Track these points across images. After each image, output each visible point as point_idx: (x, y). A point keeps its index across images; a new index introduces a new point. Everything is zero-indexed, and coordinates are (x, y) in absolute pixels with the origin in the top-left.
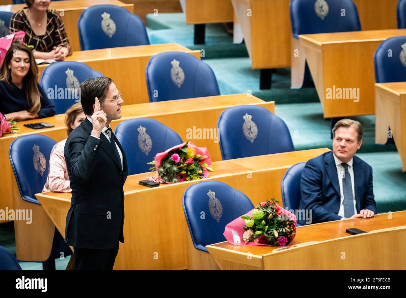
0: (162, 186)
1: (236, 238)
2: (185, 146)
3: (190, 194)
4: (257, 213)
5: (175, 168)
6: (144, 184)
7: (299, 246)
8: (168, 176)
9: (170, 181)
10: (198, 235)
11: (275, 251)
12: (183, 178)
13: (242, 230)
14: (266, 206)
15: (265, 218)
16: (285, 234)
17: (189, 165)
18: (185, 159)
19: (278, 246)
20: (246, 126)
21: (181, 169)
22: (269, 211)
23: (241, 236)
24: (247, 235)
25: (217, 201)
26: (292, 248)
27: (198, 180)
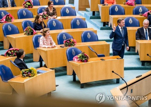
0: (64, 48)
1: (76, 60)
2: (71, 39)
3: (68, 50)
4: (80, 55)
5: (68, 44)
6: (61, 47)
7: (89, 62)
8: (66, 45)
9: (67, 46)
10: (69, 59)
11: (83, 63)
12: (70, 46)
13: (77, 58)
14: (82, 54)
15: (82, 56)
16: (86, 60)
17: (71, 43)
18: (70, 42)
19: (84, 62)
20: (88, 35)
21: (69, 44)
22: (83, 54)
23: (77, 59)
24: (78, 59)
25: (74, 52)
26: (87, 63)
27: (73, 47)
